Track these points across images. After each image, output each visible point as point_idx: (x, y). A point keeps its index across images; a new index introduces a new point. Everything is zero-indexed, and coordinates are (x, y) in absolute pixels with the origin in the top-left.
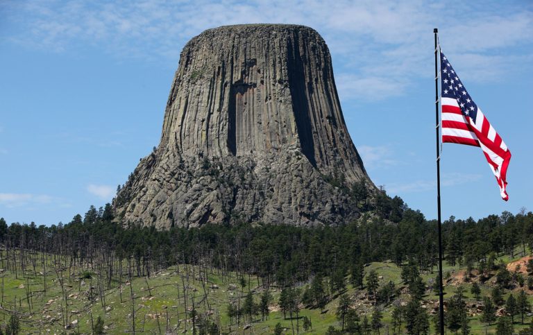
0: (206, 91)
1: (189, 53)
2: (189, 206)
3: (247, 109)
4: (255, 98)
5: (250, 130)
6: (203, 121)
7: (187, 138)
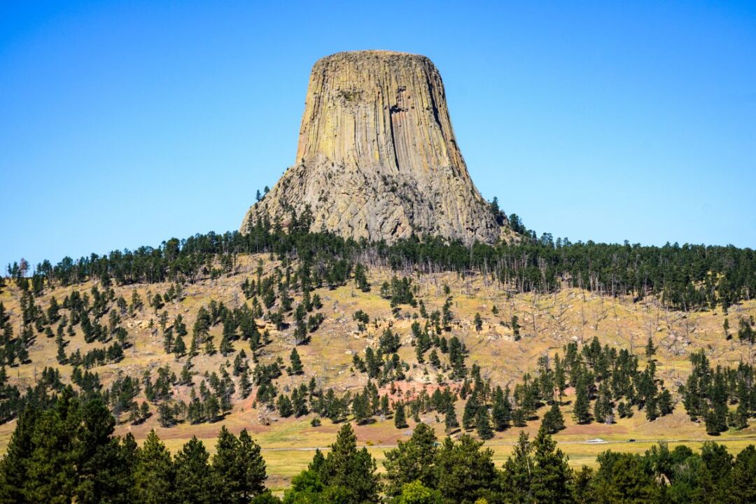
0: (371, 113)
1: (324, 71)
2: (380, 219)
3: (402, 131)
4: (409, 123)
5: (407, 151)
6: (374, 141)
7: (363, 156)
